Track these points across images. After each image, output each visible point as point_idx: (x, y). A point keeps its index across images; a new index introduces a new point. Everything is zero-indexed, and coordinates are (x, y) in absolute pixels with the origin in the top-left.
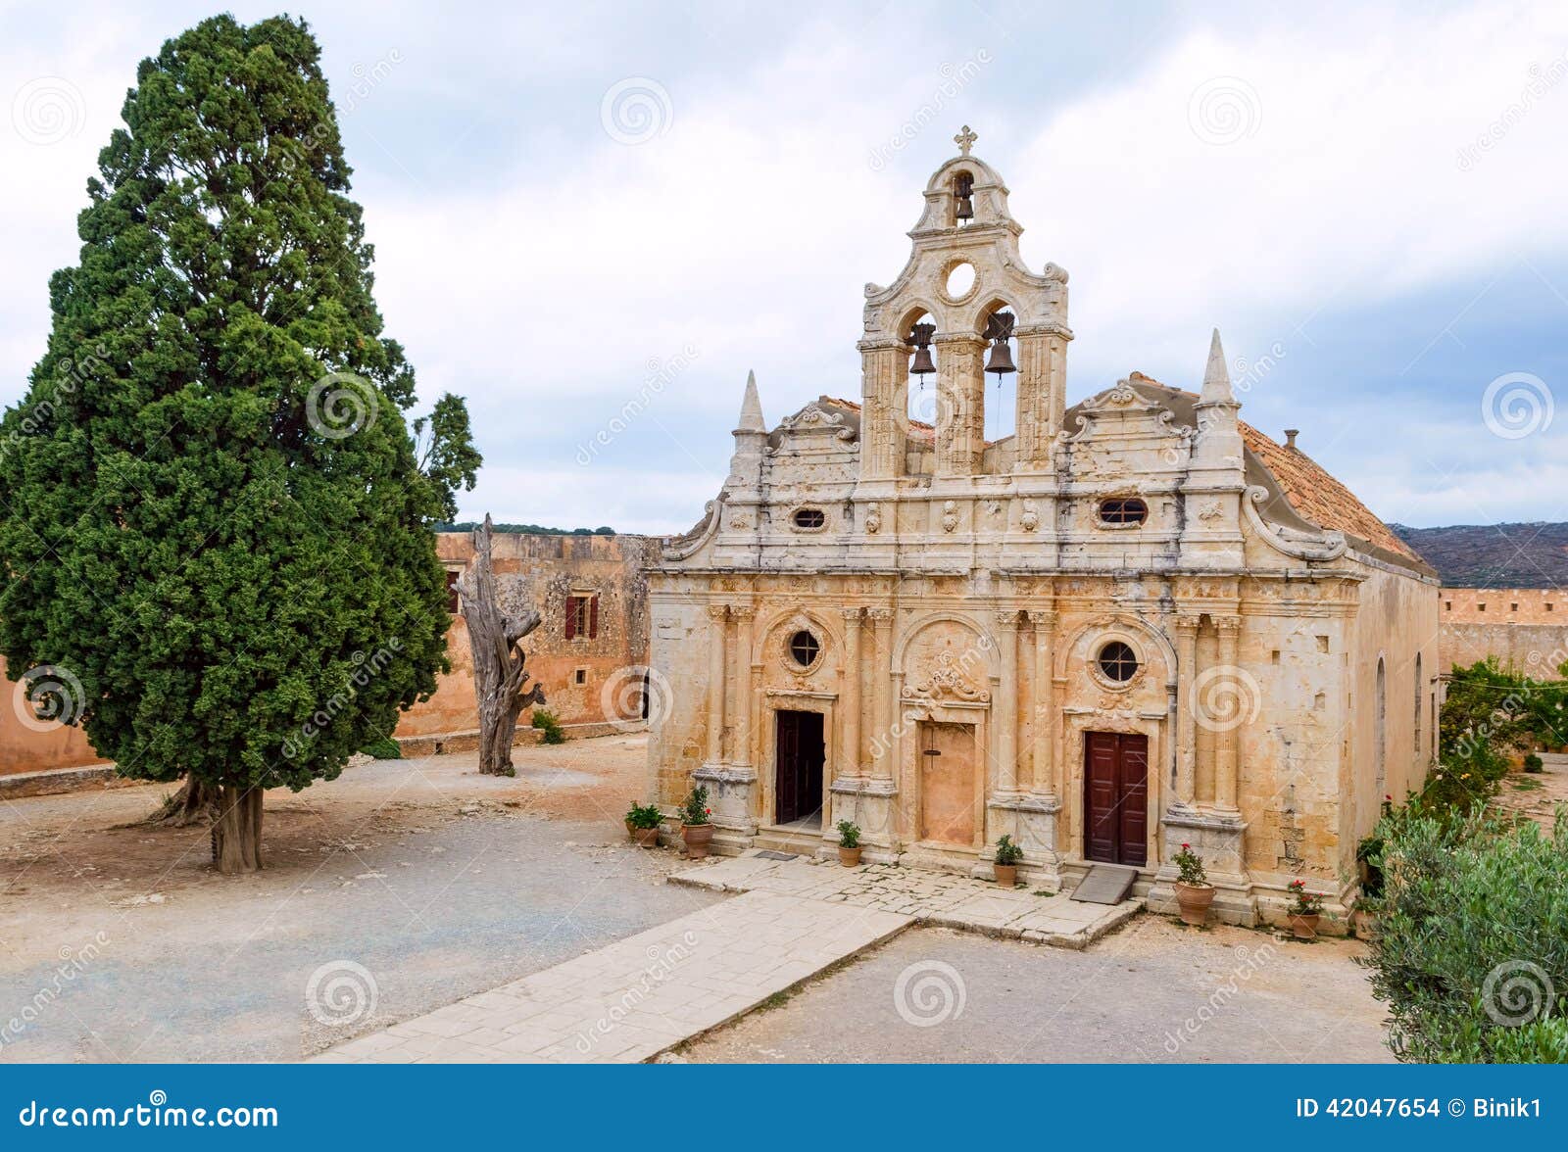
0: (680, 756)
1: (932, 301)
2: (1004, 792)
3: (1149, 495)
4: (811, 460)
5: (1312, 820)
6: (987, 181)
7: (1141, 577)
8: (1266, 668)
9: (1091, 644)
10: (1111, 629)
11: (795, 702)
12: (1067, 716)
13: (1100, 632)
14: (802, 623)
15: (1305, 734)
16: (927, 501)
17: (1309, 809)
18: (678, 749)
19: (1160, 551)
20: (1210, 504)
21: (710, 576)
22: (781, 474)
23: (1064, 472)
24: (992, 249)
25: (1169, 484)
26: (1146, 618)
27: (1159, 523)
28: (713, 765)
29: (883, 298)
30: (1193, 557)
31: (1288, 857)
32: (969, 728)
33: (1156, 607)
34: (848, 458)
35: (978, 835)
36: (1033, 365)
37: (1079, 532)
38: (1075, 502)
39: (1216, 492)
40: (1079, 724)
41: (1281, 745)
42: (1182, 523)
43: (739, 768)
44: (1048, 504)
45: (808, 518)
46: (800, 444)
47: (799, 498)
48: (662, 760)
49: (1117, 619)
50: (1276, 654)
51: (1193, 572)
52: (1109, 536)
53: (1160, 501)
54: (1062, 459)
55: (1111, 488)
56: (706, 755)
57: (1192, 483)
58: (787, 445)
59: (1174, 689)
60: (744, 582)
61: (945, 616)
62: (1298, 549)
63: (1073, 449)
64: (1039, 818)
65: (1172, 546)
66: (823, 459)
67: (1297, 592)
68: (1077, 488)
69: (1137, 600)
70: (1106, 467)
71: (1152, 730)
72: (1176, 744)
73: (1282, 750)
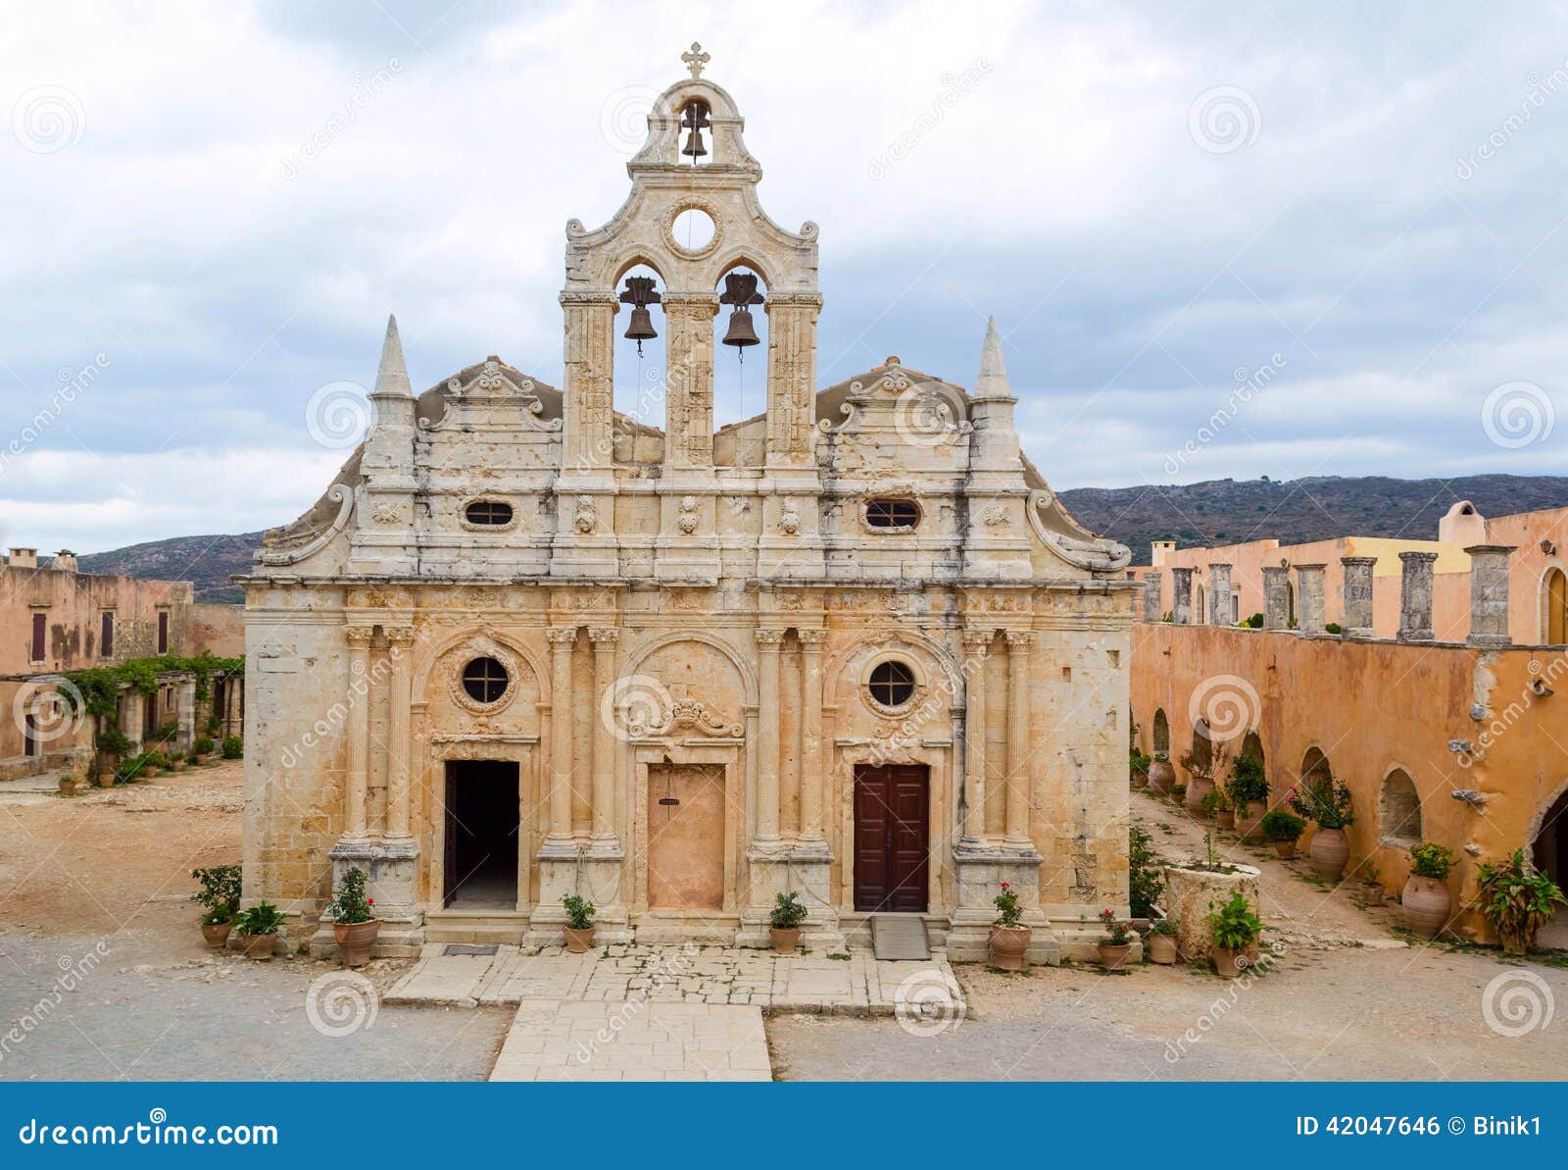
0: (297, 830)
1: (661, 252)
2: (772, 843)
3: (925, 497)
4: (491, 438)
5: (1105, 843)
6: (728, 114)
7: (924, 588)
8: (1057, 686)
9: (864, 665)
10: (887, 647)
11: (477, 749)
12: (839, 748)
13: (876, 650)
14: (484, 647)
15: (1097, 756)
16: (656, 495)
17: (1100, 833)
18: (292, 822)
19: (938, 558)
20: (998, 508)
21: (344, 588)
22: (444, 455)
23: (827, 467)
24: (737, 197)
25: (949, 486)
26: (929, 635)
27: (936, 528)
28: (358, 838)
29: (594, 240)
30: (981, 567)
31: (1079, 886)
32: (721, 767)
33: (940, 622)
34: (545, 438)
35: (729, 896)
36: (790, 340)
37: (846, 536)
38: (840, 503)
39: (1006, 495)
40: (852, 757)
41: (1072, 767)
42: (964, 528)
43: (401, 839)
44: (812, 502)
45: (489, 513)
46: (475, 417)
47: (476, 487)
48: (268, 837)
49: (896, 636)
50: (1067, 670)
51: (989, 583)
52: (882, 542)
53: (937, 504)
54: (824, 452)
55: (883, 487)
56: (343, 826)
57: (977, 484)
58: (454, 417)
59: (962, 714)
60: (403, 595)
61: (686, 636)
62: (1083, 559)
63: (837, 440)
64: (814, 869)
65: (953, 554)
66: (509, 438)
67: (1089, 604)
68: (844, 485)
69: (921, 614)
70: (874, 463)
71: (936, 760)
72: (964, 773)
73: (1073, 773)
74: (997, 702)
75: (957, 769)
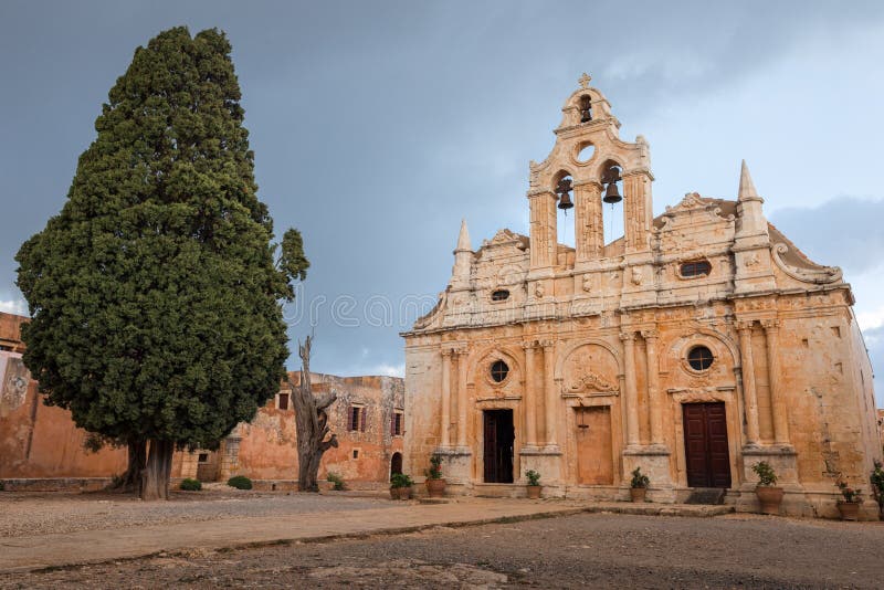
0: (424, 444)
1: (571, 166)
2: (636, 445)
3: (711, 257)
4: (501, 262)
5: (843, 445)
6: (598, 98)
7: (711, 303)
8: (800, 350)
9: (682, 348)
10: (694, 337)
11: (495, 403)
12: (670, 393)
13: (687, 340)
14: (497, 356)
15: (831, 390)
16: (572, 276)
17: (839, 438)
18: (422, 440)
19: (720, 287)
20: (753, 255)
21: (439, 333)
22: (481, 273)
23: (657, 250)
24: (604, 133)
25: (724, 249)
26: (717, 329)
27: (720, 271)
28: (445, 446)
29: (540, 168)
30: (743, 287)
31: (830, 472)
32: (608, 407)
33: (722, 321)
34: (523, 258)
35: (616, 476)
36: (633, 192)
37: (668, 283)
38: (665, 266)
39: (756, 248)
40: (677, 397)
41: (815, 398)
42: (734, 271)
43: (462, 446)
44: (649, 268)
45: (501, 295)
46: (493, 254)
47: (493, 285)
48: (413, 447)
49: (698, 331)
50: (805, 341)
51: (745, 294)
52: (687, 284)
53: (718, 260)
54: (654, 243)
55: (688, 255)
56: (440, 441)
57: (739, 245)
58: (486, 255)
59: (739, 370)
60: (462, 334)
61: (588, 341)
62: (812, 278)
63: (660, 236)
64: (657, 459)
65: (729, 285)
66: (508, 261)
67: (815, 300)
68: (665, 258)
69: (710, 318)
70: (681, 243)
71: (728, 397)
72: (745, 403)
73: (817, 402)
74: (761, 362)
75: (740, 402)
